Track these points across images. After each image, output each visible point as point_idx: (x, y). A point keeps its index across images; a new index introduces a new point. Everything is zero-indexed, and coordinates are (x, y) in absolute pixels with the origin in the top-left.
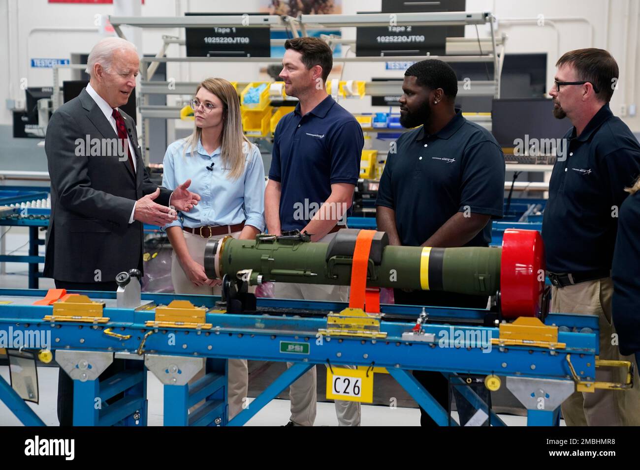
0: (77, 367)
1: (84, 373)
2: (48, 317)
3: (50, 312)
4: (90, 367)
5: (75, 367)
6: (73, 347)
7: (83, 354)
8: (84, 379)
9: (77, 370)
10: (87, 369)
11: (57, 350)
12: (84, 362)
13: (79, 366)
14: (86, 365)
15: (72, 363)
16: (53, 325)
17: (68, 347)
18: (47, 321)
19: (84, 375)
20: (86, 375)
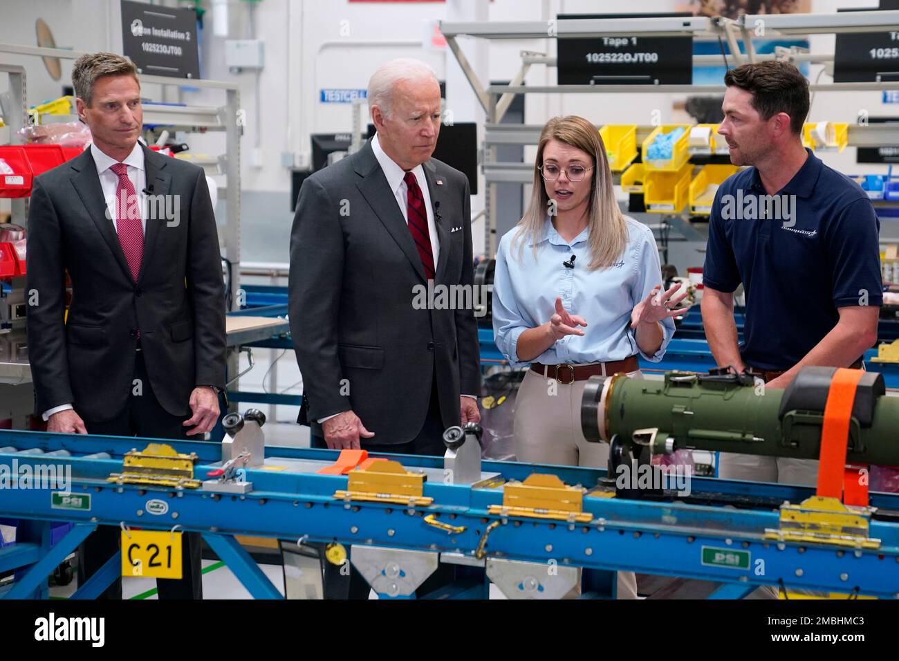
0: (383, 573)
1: (393, 584)
2: (340, 494)
3: (343, 485)
4: (402, 574)
5: (380, 573)
6: (377, 542)
7: (393, 553)
8: (394, 592)
9: (383, 578)
10: (398, 577)
11: (353, 546)
12: (395, 566)
13: (386, 572)
14: (397, 572)
15: (376, 567)
16: (348, 506)
17: (370, 541)
18: (340, 500)
19: (394, 586)
20: (396, 588)
